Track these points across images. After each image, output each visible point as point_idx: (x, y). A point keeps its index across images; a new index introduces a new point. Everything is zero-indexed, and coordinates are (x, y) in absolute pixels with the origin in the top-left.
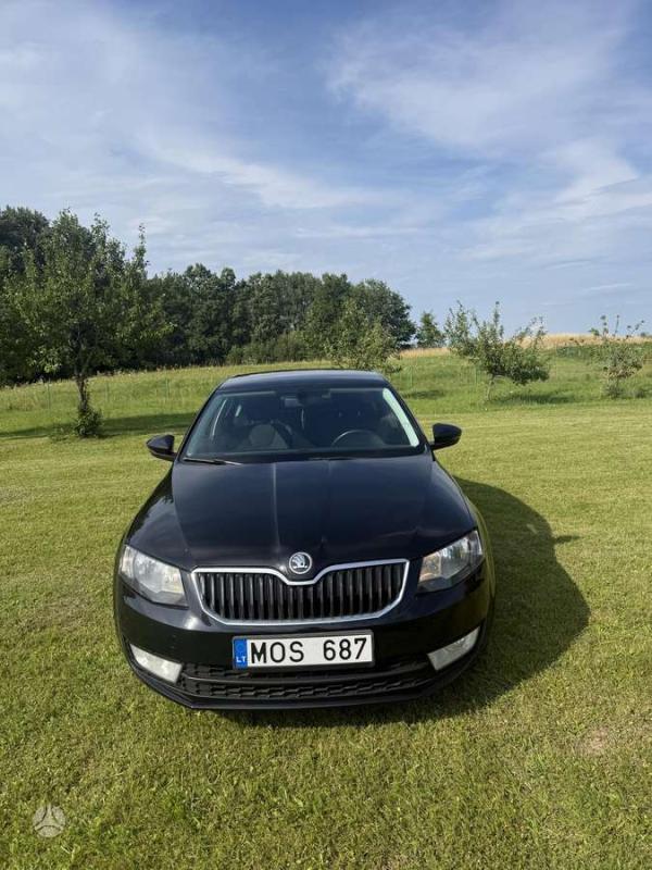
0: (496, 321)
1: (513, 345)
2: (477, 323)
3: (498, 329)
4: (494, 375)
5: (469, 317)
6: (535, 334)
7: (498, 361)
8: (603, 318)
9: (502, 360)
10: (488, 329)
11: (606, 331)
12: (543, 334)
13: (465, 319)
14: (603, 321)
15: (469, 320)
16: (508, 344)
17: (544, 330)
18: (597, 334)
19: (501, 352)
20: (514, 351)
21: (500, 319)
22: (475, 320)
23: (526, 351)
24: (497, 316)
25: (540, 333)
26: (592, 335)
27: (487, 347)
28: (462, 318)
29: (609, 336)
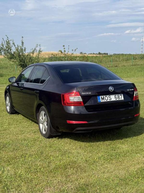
0: (23, 45)
1: (30, 55)
2: (15, 45)
3: (24, 48)
4: (23, 68)
5: (11, 42)
6: (38, 51)
7: (24, 62)
8: (64, 46)
9: (25, 62)
10: (19, 48)
11: (65, 51)
12: (41, 51)
13: (9, 43)
14: (63, 48)
15: (11, 44)
16: (28, 55)
17: (41, 50)
18: (62, 52)
19: (25, 58)
20: (30, 58)
21: (24, 44)
22: (14, 44)
23: (35, 58)
24: (23, 43)
25: (40, 51)
26: (60, 52)
27: (19, 56)
28: (8, 43)
29: (66, 53)
